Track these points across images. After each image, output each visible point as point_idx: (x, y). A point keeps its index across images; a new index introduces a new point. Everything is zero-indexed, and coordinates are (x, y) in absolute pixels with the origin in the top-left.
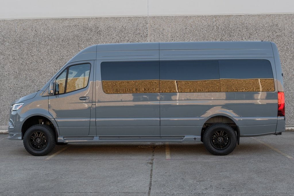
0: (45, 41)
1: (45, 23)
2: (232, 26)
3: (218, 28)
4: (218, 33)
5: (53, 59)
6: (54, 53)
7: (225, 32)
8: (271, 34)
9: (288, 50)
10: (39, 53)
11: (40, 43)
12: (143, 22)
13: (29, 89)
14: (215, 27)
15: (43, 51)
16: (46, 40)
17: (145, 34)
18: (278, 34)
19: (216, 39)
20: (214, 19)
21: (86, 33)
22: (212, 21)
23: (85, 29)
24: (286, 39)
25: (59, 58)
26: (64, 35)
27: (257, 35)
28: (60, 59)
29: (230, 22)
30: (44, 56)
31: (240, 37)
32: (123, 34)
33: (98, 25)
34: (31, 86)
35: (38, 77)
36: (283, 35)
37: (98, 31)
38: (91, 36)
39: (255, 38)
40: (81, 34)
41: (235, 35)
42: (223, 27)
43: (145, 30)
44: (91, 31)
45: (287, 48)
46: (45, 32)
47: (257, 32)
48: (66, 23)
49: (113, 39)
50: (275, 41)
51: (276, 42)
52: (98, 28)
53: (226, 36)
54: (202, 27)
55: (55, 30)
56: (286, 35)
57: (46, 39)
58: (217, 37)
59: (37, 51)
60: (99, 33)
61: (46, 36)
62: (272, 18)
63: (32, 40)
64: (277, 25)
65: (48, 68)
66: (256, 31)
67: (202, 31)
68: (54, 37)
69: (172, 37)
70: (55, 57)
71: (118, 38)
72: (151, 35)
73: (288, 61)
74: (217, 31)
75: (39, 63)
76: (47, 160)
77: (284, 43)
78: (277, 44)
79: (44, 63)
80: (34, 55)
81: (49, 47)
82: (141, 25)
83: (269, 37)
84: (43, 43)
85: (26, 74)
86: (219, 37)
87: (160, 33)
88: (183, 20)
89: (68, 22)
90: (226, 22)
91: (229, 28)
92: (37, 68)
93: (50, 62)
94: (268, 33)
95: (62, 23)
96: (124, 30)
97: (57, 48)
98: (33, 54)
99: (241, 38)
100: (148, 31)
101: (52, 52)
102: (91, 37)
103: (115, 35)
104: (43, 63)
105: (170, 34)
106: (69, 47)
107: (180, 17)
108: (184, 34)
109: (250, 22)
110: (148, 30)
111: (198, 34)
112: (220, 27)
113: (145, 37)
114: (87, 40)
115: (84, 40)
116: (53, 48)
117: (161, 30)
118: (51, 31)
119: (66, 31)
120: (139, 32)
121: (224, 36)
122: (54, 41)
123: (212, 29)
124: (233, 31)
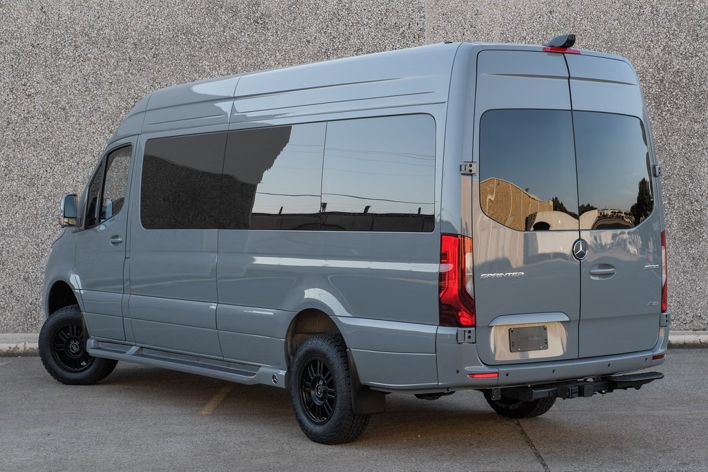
0: (76, 47)
3: (655, 11)
4: (657, 27)
5: (104, 107)
6: (106, 87)
7: (679, 25)
10: (55, 88)
11: (56, 52)
13: (17, 208)
14: (648, 9)
15: (67, 79)
16: (78, 44)
17: (415, 28)
19: (649, 47)
21: (216, 20)
23: (212, 8)
25: (124, 104)
26: (140, 26)
28: (126, 108)
30: (72, 97)
32: (341, 27)
34: (24, 199)
35: (48, 169)
37: (258, 14)
38: (234, 32)
40: (201, 25)
42: (673, 10)
43: (416, 16)
44: (235, 13)
46: (76, 14)
49: (309, 42)
53: (683, 37)
54: (605, 8)
55: (110, 8)
57: (80, 40)
58: (652, 41)
59: (46, 78)
60: (261, 21)
61: (78, 28)
63: (28, 41)
65: (85, 139)
67: (605, 22)
68: (107, 31)
69: (506, 38)
70: (110, 99)
71: (325, 39)
72: (435, 29)
74: (652, 19)
75: (55, 120)
79: (73, 120)
80: (36, 94)
81: (88, 68)
84: (68, 51)
85: (7, 159)
86: (658, 41)
87: (466, 26)
91: (694, 11)
92: (48, 138)
93: (93, 119)
96: (344, 13)
97: (116, 69)
98: (33, 91)
100: (424, 17)
101: (99, 83)
102: (232, 37)
103: (314, 29)
104: (67, 120)
106: (158, 66)
108: (546, 29)
110: (427, 16)
111: (592, 32)
112: (662, 9)
113: (417, 37)
114: (220, 45)
115: (210, 45)
116: (104, 70)
117: (468, 15)
118: (95, 13)
119: (149, 15)
120: (394, 20)
121: (676, 36)
122: (108, 47)
123: (635, 16)
124: (704, 21)
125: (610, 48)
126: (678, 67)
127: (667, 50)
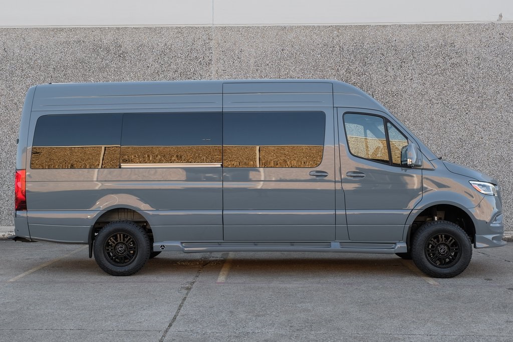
0: (23, 70)
1: (23, 36)
2: (368, 46)
3: (341, 49)
4: (343, 58)
7: (355, 57)
8: (442, 61)
9: (473, 92)
10: (11, 92)
11: (12, 73)
12: (204, 37)
14: (337, 48)
15: (17, 88)
16: (24, 68)
17: (207, 59)
18: (454, 60)
19: (338, 69)
20: (335, 32)
21: (98, 55)
22: (331, 35)
23: (96, 48)
24: (470, 71)
26: (57, 59)
27: (415, 62)
29: (364, 38)
30: (20, 97)
31: (383, 65)
32: (166, 59)
33: (120, 42)
35: (8, 137)
36: (463, 62)
37: (121, 52)
38: (108, 62)
39: (410, 68)
40: (90, 58)
41: (374, 63)
42: (352, 48)
43: (207, 53)
44: (108, 51)
45: (471, 87)
46: (22, 52)
47: (415, 58)
48: (62, 37)
49: (148, 67)
50: (448, 73)
51: (449, 76)
52: (120, 46)
53: (357, 64)
54: (313, 48)
55: (41, 49)
56: (469, 63)
57: (25, 66)
58: (339, 66)
59: (7, 87)
60: (122, 56)
61: (23, 60)
62: (443, 32)
64: (452, 45)
66: (413, 55)
67: (313, 55)
68: (39, 61)
69: (257, 64)
71: (157, 65)
72: (218, 60)
73: (473, 111)
74: (340, 54)
75: (11, 110)
76: (11, 282)
77: (466, 78)
78: (452, 79)
81: (29, 81)
82: (200, 43)
83: (436, 67)
84: (18, 72)
86: (343, 66)
87: (235, 58)
88: (277, 35)
89: (65, 35)
90: (358, 38)
91: (364, 49)
92: (7, 120)
94: (435, 58)
95: (54, 37)
96: (168, 51)
99: (385, 68)
100: (212, 53)
102: (107, 64)
103: (151, 60)
104: (17, 110)
105: (252, 61)
107: (272, 28)
108: (280, 59)
109: (403, 39)
110: (213, 53)
111: (306, 61)
112: (345, 48)
113: (208, 64)
114: (100, 69)
115: (95, 69)
116: (37, 83)
117: (236, 52)
118: (33, 52)
119: (62, 52)
120: (195, 55)
121: (354, 63)
122: (40, 70)
123: (330, 52)
124: (369, 55)
125: (316, 70)
126: (354, 81)
127: (348, 71)
